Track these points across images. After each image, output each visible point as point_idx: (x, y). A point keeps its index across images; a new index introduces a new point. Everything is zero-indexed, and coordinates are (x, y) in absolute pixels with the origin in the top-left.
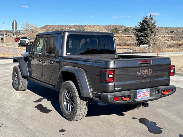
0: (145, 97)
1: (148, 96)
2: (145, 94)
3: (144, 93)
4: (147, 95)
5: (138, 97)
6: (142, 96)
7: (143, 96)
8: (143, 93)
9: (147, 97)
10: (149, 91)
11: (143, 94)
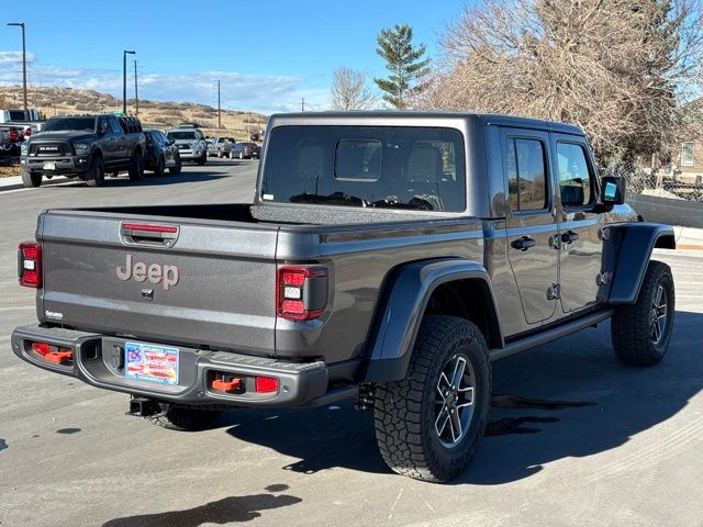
0: (156, 379)
1: (174, 379)
2: (159, 367)
3: (156, 362)
4: (166, 371)
5: (132, 369)
6: (147, 370)
7: (153, 370)
8: (152, 358)
9: (166, 383)
10: (178, 357)
11: (152, 362)
